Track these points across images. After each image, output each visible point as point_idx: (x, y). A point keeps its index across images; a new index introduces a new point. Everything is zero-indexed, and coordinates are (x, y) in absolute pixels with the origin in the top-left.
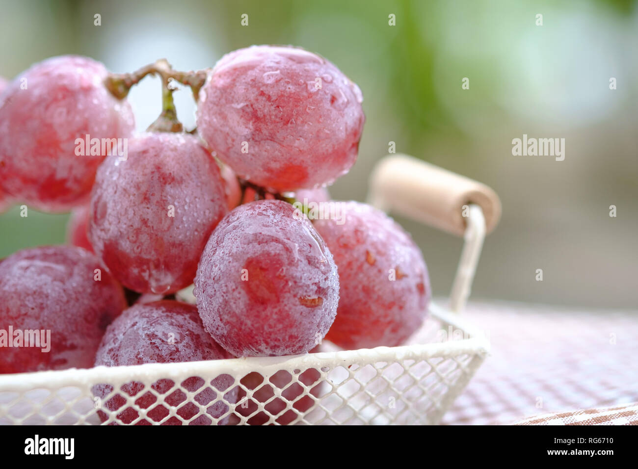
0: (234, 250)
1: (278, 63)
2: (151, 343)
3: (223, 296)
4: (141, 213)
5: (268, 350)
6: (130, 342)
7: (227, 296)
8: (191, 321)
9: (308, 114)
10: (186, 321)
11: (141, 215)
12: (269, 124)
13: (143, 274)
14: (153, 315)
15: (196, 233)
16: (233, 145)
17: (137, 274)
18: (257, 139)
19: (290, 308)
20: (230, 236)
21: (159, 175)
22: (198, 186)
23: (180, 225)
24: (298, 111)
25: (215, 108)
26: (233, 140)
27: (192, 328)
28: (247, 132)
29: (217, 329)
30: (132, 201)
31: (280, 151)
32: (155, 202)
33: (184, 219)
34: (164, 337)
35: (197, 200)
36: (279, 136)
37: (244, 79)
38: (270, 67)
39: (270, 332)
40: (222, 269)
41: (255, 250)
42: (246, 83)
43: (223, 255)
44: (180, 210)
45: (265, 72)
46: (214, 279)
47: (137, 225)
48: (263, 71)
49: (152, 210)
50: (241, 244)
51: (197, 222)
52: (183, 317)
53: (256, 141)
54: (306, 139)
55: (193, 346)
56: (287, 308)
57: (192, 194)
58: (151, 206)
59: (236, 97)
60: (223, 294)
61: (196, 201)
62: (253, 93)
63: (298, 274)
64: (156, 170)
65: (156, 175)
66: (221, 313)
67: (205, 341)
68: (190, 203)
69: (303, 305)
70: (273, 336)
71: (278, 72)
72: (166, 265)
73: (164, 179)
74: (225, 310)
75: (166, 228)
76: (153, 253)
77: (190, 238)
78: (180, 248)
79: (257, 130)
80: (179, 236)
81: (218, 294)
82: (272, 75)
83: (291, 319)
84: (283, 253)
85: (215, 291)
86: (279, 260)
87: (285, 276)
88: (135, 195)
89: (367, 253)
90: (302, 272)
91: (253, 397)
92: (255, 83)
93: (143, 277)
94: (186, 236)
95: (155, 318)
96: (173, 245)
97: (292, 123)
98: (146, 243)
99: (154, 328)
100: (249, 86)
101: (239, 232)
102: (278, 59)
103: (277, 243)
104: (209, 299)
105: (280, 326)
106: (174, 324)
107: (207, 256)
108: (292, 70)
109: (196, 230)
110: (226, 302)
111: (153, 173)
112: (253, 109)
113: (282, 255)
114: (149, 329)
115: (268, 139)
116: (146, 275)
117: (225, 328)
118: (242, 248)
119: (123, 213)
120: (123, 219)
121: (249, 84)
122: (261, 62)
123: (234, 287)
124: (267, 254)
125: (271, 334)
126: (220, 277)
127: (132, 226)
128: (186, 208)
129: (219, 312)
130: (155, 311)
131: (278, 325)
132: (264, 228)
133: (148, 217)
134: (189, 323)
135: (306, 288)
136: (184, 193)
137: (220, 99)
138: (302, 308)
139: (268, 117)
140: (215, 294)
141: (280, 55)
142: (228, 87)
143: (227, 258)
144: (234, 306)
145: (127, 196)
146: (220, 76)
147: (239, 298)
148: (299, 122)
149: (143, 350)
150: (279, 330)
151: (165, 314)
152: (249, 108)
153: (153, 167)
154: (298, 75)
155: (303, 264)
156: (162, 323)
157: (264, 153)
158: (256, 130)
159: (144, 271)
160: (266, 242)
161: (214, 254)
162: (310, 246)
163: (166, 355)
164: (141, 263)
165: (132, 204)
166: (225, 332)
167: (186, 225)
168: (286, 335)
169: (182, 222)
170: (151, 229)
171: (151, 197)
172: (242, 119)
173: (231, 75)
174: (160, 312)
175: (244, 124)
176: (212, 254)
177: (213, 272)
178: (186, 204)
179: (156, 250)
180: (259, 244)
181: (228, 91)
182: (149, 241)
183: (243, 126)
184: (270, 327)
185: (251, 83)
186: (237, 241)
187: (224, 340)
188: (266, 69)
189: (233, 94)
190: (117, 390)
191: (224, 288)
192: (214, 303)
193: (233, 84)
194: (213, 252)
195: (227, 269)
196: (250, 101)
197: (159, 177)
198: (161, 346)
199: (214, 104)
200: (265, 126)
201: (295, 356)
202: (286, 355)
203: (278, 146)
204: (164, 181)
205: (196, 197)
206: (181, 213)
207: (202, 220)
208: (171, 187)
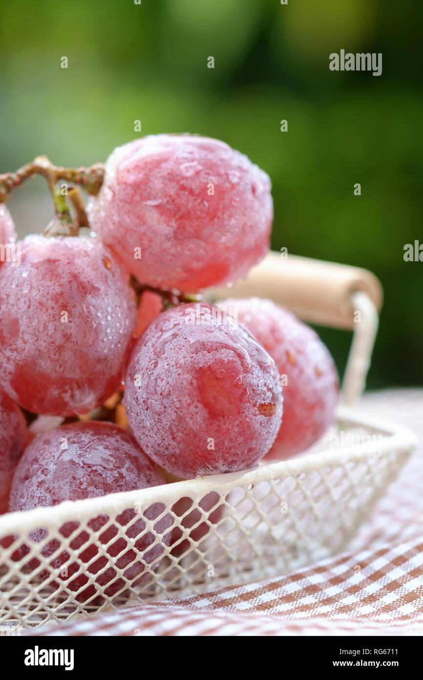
0: (182, 361)
1: (191, 153)
2: (92, 471)
3: (176, 412)
4: (63, 328)
5: (225, 466)
6: (66, 472)
7: (181, 411)
8: (124, 443)
9: (234, 206)
10: (120, 443)
11: (63, 330)
12: (194, 220)
13: (64, 395)
14: (82, 439)
15: (119, 345)
16: (150, 246)
17: (57, 396)
18: (180, 237)
19: (251, 419)
20: (172, 345)
21: (77, 285)
22: (116, 294)
23: (104, 338)
24: (224, 204)
25: (127, 206)
26: (151, 241)
27: (128, 450)
28: (169, 231)
29: (167, 449)
30: (52, 315)
31: (205, 249)
32: (77, 314)
33: (108, 331)
34: (104, 462)
35: (118, 308)
36: (205, 232)
37: (159, 173)
38: (185, 159)
39: (229, 446)
40: (171, 382)
41: (205, 359)
42: (162, 177)
43: (169, 367)
44: (103, 321)
45: (180, 164)
46: (161, 394)
47: (59, 341)
48: (178, 162)
49: (75, 323)
50: (188, 353)
51: (120, 333)
52: (115, 439)
53: (179, 240)
54: (232, 234)
55: (135, 470)
56: (248, 419)
57: (113, 303)
58: (74, 319)
59: (153, 193)
60: (175, 409)
61: (116, 310)
62: (173, 188)
63: (255, 382)
64: (73, 279)
65: (75, 285)
66: (175, 431)
67: (143, 463)
68: (112, 313)
69: (262, 414)
70: (232, 451)
71: (195, 163)
72: (90, 383)
73: (83, 288)
74: (179, 427)
75: (90, 342)
76: (78, 370)
77: (114, 351)
78: (105, 363)
79: (181, 228)
80: (104, 350)
81: (169, 410)
82: (191, 167)
83: (252, 430)
84: (237, 359)
85: (165, 407)
86: (234, 367)
87: (242, 384)
88: (53, 308)
89: (287, 354)
90: (258, 379)
91: (208, 519)
92: (173, 177)
93: (63, 399)
94: (110, 350)
95: (87, 442)
96: (99, 361)
97: (219, 218)
98: (70, 361)
99: (90, 454)
100: (167, 180)
101: (180, 340)
102: (190, 148)
103: (227, 349)
104: (157, 417)
105: (241, 439)
106: (110, 448)
107: (144, 369)
108: (208, 160)
109: (119, 342)
110: (180, 419)
111: (70, 282)
112: (175, 205)
113: (236, 362)
114: (84, 455)
115: (192, 237)
116: (67, 397)
117: (179, 446)
118: (191, 357)
119: (41, 329)
120: (43, 337)
121: (165, 178)
122: (172, 153)
123: (189, 401)
124: (220, 361)
125: (231, 449)
126: (170, 391)
127: (53, 343)
128: (109, 318)
129: (172, 430)
130: (83, 436)
131: (239, 439)
132: (209, 334)
133: (71, 332)
134: (123, 445)
135: (263, 396)
136: (105, 302)
137: (133, 196)
138: (261, 418)
139: (192, 213)
140: (165, 411)
141: (190, 144)
142: (141, 183)
143: (175, 370)
144: (191, 422)
145: (44, 310)
146: (129, 171)
147: (197, 413)
148: (225, 216)
149: (85, 479)
150: (239, 444)
151: (95, 437)
152: (170, 204)
153: (69, 276)
154: (216, 165)
155: (257, 371)
156: (97, 447)
157: (187, 252)
158: (179, 227)
159: (65, 392)
160: (216, 349)
161: (155, 367)
162: (257, 350)
163: (112, 483)
164: (63, 383)
165: (52, 319)
166: (178, 451)
167: (110, 338)
168: (245, 449)
169: (106, 334)
170: (76, 344)
171: (73, 309)
172: (163, 216)
173: (144, 169)
174: (89, 436)
175: (165, 222)
176: (153, 367)
177: (159, 386)
178: (108, 314)
179: (80, 367)
180: (209, 352)
181: (142, 186)
182: (73, 358)
183: (165, 225)
184: (231, 441)
185: (168, 176)
186: (182, 350)
187: (173, 460)
188: (181, 161)
189: (148, 190)
190: (83, 527)
191: (176, 403)
192: (164, 421)
193: (148, 179)
194: (153, 365)
195: (177, 381)
196: (170, 196)
197: (78, 286)
198: (104, 473)
199: (126, 202)
200: (190, 223)
201: (248, 470)
202: (241, 470)
203: (202, 244)
204: (84, 291)
205: (116, 306)
206: (105, 325)
207: (124, 331)
208: (92, 297)
